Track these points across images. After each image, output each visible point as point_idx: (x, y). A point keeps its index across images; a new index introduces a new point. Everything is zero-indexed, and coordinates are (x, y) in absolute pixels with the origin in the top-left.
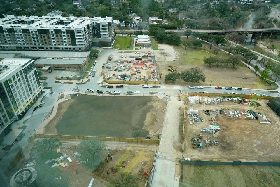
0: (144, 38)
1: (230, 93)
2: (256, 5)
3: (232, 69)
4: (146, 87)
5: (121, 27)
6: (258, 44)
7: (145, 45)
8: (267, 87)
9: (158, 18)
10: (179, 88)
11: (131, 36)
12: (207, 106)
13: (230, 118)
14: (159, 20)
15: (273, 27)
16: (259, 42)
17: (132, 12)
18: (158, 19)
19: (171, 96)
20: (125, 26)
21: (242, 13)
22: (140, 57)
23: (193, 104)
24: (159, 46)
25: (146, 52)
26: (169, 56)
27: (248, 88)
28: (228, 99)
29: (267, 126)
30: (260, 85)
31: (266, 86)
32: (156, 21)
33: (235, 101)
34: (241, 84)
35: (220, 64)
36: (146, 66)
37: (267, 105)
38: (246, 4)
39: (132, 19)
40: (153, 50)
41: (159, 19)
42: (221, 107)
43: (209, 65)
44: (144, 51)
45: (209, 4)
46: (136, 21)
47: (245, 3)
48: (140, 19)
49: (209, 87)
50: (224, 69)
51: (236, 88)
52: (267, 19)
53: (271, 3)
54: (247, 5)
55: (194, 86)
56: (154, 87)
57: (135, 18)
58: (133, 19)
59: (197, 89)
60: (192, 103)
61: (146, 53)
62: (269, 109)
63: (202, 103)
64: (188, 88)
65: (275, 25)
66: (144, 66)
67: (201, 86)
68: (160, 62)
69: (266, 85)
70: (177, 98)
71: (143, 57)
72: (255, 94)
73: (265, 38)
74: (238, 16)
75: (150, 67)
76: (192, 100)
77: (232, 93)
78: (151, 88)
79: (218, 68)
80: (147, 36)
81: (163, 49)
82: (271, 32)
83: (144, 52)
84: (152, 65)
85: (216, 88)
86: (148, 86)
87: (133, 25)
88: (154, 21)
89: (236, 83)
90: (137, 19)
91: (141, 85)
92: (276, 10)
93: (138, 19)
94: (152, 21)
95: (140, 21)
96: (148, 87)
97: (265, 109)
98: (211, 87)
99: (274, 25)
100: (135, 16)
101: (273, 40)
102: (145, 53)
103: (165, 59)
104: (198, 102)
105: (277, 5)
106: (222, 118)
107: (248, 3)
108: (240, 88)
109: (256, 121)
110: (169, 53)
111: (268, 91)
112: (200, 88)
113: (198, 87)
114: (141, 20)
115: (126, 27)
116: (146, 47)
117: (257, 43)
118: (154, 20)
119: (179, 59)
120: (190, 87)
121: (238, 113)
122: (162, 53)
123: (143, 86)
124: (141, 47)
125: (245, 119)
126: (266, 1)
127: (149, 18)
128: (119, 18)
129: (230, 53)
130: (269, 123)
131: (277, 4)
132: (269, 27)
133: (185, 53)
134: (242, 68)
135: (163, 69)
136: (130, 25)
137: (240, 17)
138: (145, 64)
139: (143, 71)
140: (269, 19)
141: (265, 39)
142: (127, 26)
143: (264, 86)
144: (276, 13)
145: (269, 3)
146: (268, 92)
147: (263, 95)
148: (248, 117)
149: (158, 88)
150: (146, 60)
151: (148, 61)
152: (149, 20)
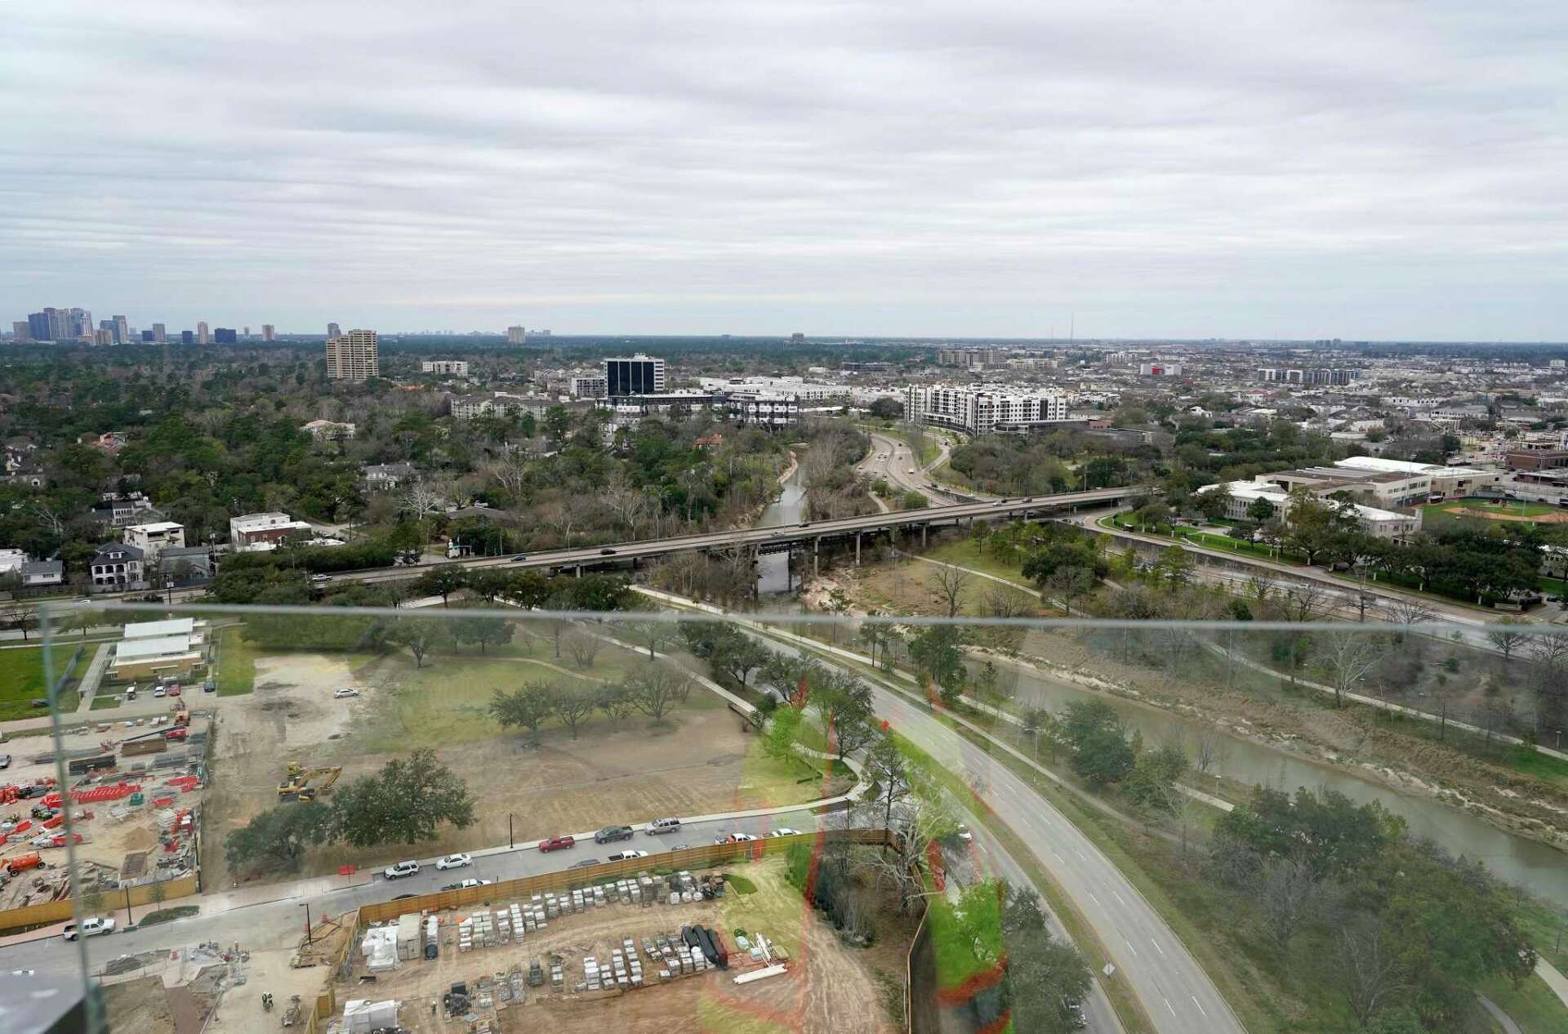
0: (170, 635)
1: (611, 858)
2: (813, 425)
3: (649, 733)
4: (95, 930)
5: (28, 586)
6: (808, 596)
7: (165, 671)
8: (806, 792)
9: (286, 517)
10: (319, 893)
11: (89, 631)
12: (467, 959)
13: (585, 994)
14: (293, 529)
15: (874, 511)
16: (815, 586)
17: (133, 496)
18: (283, 522)
19: (251, 955)
20: (57, 578)
21: (750, 462)
22: (106, 748)
23: (383, 970)
24: (264, 671)
25: (160, 715)
26: (314, 719)
27: (714, 811)
28: (592, 895)
29: (768, 991)
30: (773, 789)
31: (801, 787)
32: (271, 535)
33: (629, 893)
34: (682, 801)
35: (581, 716)
36: (136, 801)
37: (787, 878)
38: (770, 422)
39: (120, 538)
40: (213, 695)
41: (293, 525)
42: (545, 950)
43: (525, 728)
44: (145, 713)
45: (595, 430)
46: (143, 544)
47: (766, 420)
48: (174, 531)
49: (507, 848)
50: (613, 737)
51: (650, 827)
52: (851, 481)
53: (874, 415)
54: (775, 427)
55: (413, 862)
56: (150, 920)
57: (138, 528)
58: (127, 534)
59: (436, 875)
60: (374, 963)
61: (160, 723)
62: (789, 900)
63: (441, 951)
64: (379, 882)
65: (879, 501)
66: (121, 801)
67: (453, 857)
68: (241, 760)
69: (799, 782)
70: (294, 952)
71: (130, 748)
72: (738, 836)
73: (842, 563)
74: (721, 477)
75: (162, 802)
76: (378, 944)
77: (620, 857)
78: (134, 929)
79: (579, 740)
80: (186, 624)
81: (282, 681)
82: (856, 533)
83: (149, 718)
84: (178, 789)
85: (544, 849)
86: (108, 923)
87: (121, 568)
88: (259, 536)
89: (659, 800)
90: (151, 535)
91: (59, 928)
92: (889, 440)
93: (160, 534)
94: (249, 534)
95: (173, 540)
96: (107, 932)
97: (773, 903)
98: (516, 847)
99: (876, 504)
100: (144, 517)
101: (873, 571)
102: (155, 720)
103: (277, 736)
104: (417, 948)
105: (898, 423)
106: (538, 1007)
107: (778, 421)
108: (669, 820)
109: (719, 977)
110: (316, 698)
111: (811, 809)
112: (448, 865)
113: (441, 863)
114: (181, 535)
115: (65, 582)
116: (169, 684)
117: (807, 591)
118: (260, 529)
119: (370, 723)
120: (391, 871)
121: (631, 957)
122: (268, 707)
123: (68, 928)
124: (131, 689)
125: (665, 981)
126: (853, 410)
127: (234, 522)
128: (21, 535)
129: (656, 654)
130: (779, 969)
131: (896, 417)
132: (857, 513)
133: (411, 686)
134: (700, 719)
135: (247, 797)
136: (99, 571)
137: (731, 483)
138: (132, 789)
139: (101, 836)
140: (859, 481)
141: (839, 566)
142: (75, 578)
143: (789, 786)
144: (892, 454)
145: (867, 417)
146: (810, 813)
147: (777, 835)
148: (675, 969)
149: (182, 921)
150: (148, 760)
151: (160, 765)
152: (234, 532)
